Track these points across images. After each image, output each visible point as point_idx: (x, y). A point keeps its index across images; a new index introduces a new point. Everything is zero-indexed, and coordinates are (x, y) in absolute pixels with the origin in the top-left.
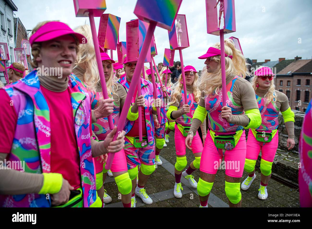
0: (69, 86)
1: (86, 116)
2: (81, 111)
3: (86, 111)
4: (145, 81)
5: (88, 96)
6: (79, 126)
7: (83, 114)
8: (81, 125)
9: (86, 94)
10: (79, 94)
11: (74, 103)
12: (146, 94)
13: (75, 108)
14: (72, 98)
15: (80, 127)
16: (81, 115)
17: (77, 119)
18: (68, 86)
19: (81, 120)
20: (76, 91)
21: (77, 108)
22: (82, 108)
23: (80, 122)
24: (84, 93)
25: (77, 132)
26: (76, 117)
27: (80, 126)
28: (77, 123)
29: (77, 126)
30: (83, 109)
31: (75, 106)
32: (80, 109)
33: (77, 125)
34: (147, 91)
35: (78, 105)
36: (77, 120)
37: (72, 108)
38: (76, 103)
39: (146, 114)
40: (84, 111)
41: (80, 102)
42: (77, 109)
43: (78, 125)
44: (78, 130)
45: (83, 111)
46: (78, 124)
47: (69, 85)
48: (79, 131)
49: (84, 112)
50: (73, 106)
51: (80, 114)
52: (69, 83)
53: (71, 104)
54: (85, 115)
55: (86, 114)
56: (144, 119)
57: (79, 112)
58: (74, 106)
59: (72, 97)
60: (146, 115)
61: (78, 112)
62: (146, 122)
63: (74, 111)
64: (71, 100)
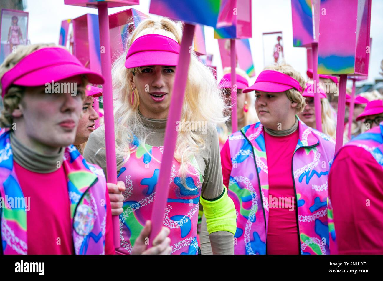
0: (65, 159)
1: (97, 216)
2: (86, 207)
3: (96, 208)
4: (312, 135)
5: (101, 176)
6: (83, 236)
7: (92, 213)
8: (87, 234)
9: (98, 173)
10: (82, 175)
11: (73, 192)
12: (306, 168)
13: (74, 202)
14: (70, 183)
15: (84, 239)
16: (88, 216)
17: (79, 223)
18: (63, 159)
19: (86, 225)
20: (77, 168)
21: (77, 201)
22: (88, 201)
23: (85, 228)
24: (94, 170)
25: (78, 249)
26: (77, 219)
27: (85, 237)
28: (77, 231)
29: (78, 236)
30: (91, 203)
31: (74, 198)
32: (86, 203)
33: (78, 234)
34: (312, 160)
35: (79, 197)
36: (78, 225)
37: (70, 202)
38: (77, 192)
39: (302, 219)
40: (94, 206)
41: (85, 190)
42: (78, 204)
43: (81, 235)
44: (81, 244)
45: (92, 207)
46: (81, 233)
47: (66, 157)
48: (81, 247)
49: (93, 209)
50: (70, 198)
51: (85, 213)
52: (66, 153)
53: (68, 194)
54: (95, 214)
55: (97, 213)
56: (296, 231)
57: (83, 209)
58: (72, 198)
59: (70, 181)
60: (300, 220)
61: (80, 209)
62: (302, 240)
63: (73, 206)
64: (67, 186)
